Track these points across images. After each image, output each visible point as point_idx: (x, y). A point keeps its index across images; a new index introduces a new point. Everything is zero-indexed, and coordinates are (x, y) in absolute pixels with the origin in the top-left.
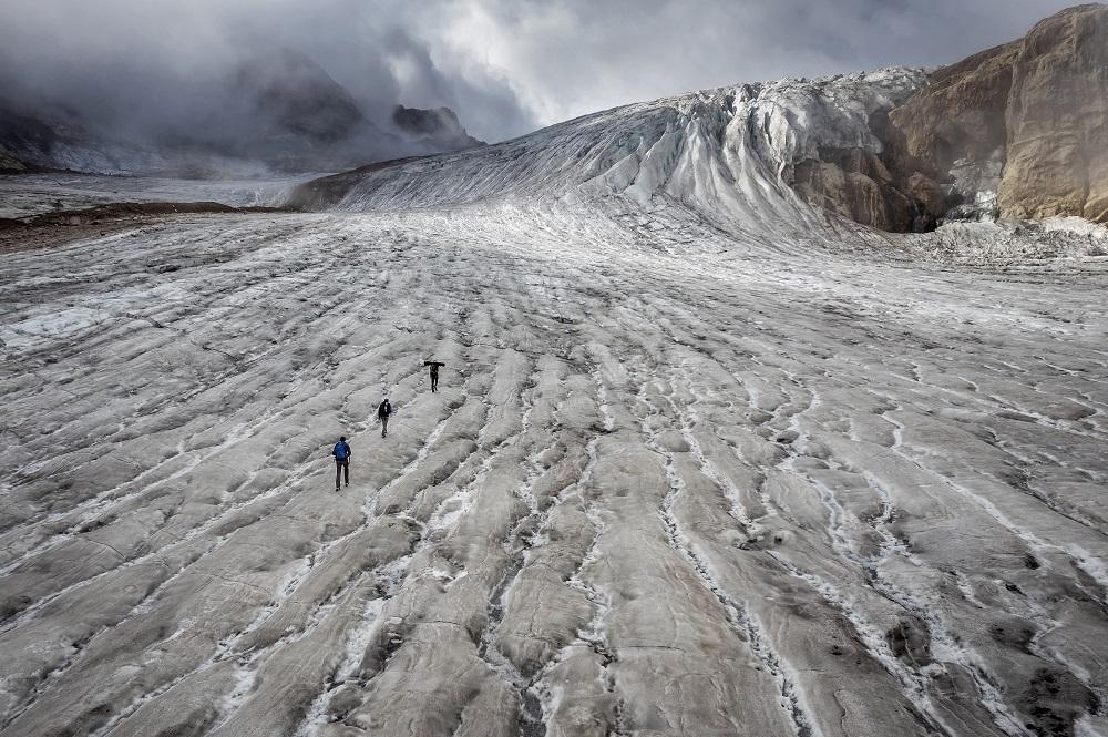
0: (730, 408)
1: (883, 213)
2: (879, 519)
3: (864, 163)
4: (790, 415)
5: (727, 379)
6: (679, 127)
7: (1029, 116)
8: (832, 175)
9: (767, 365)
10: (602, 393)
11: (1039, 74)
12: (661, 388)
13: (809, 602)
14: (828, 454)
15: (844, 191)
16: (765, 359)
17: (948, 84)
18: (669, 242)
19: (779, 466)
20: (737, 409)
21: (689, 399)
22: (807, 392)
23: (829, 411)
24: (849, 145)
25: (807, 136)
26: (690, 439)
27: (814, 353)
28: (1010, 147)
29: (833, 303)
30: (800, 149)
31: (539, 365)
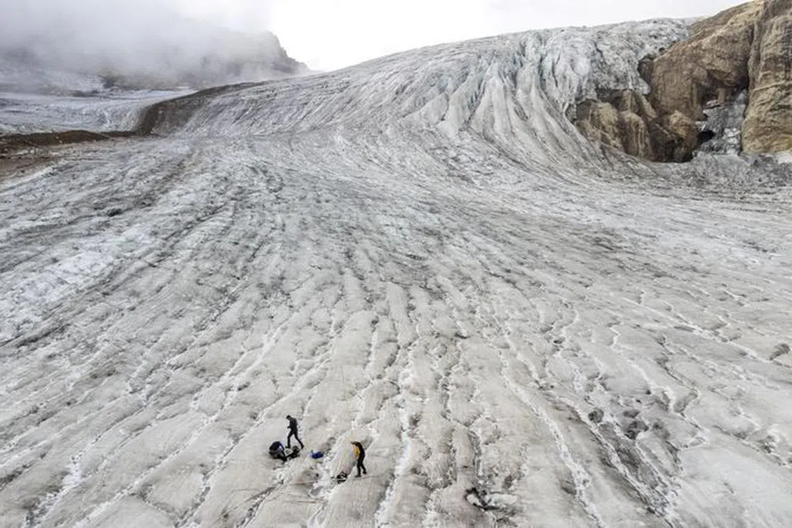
0: (529, 323)
1: (649, 146)
2: (596, 379)
3: (634, 103)
4: (561, 327)
5: (525, 303)
6: (481, 69)
7: (766, 68)
8: (607, 112)
9: (550, 292)
10: (455, 313)
11: (774, 32)
12: (489, 310)
13: (563, 406)
14: (579, 349)
15: (617, 126)
16: (549, 288)
17: (703, 36)
18: (475, 173)
19: (554, 355)
20: (532, 324)
21: (505, 317)
22: (573, 312)
23: (583, 325)
24: (621, 87)
25: (586, 79)
26: (509, 342)
27: (580, 283)
28: (752, 91)
29: (600, 235)
30: (581, 91)
31: (412, 295)
